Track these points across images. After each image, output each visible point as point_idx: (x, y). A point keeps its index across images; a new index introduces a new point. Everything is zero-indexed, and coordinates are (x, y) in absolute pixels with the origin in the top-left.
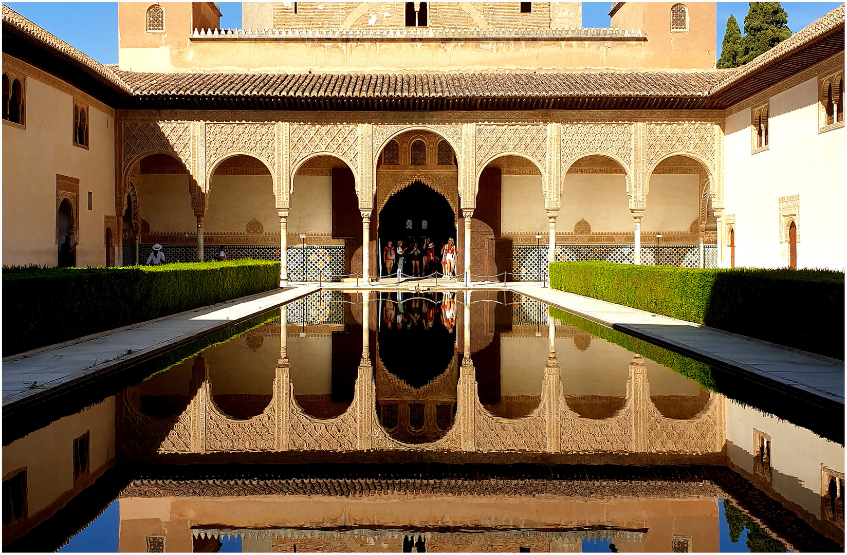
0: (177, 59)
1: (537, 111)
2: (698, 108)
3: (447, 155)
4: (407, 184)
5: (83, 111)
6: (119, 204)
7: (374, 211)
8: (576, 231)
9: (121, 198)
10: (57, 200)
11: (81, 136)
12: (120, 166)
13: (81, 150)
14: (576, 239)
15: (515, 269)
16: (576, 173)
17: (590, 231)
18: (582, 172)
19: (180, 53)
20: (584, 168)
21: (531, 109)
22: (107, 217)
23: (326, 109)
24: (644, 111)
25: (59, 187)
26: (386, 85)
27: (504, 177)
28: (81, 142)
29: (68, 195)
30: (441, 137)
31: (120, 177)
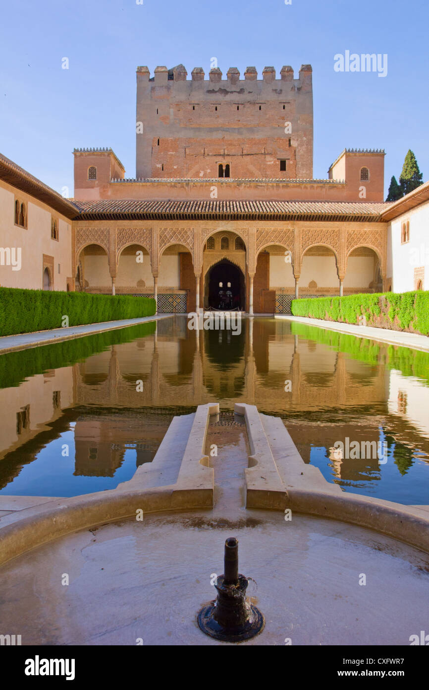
0: (102, 194)
1: (288, 222)
2: (374, 221)
3: (241, 245)
4: (219, 260)
5: (56, 221)
6: (73, 271)
7: (202, 274)
8: (309, 287)
9: (74, 268)
10: (43, 267)
11: (55, 234)
12: (74, 251)
13: (54, 242)
14: (309, 291)
15: (277, 306)
16: (309, 255)
17: (317, 287)
18: (313, 255)
19: (105, 191)
20: (313, 253)
21: (285, 220)
22: (68, 278)
23: (177, 219)
24: (345, 223)
25: (44, 261)
26: (208, 207)
27: (271, 257)
28: (55, 237)
29: (48, 265)
30: (238, 235)
31: (74, 257)
